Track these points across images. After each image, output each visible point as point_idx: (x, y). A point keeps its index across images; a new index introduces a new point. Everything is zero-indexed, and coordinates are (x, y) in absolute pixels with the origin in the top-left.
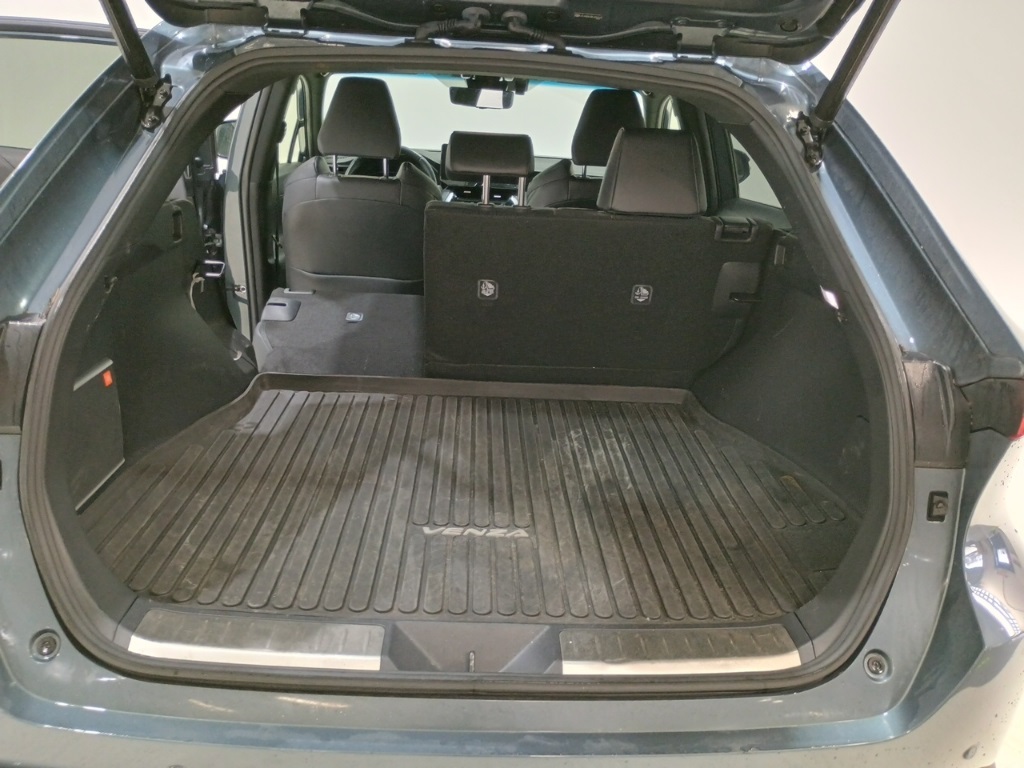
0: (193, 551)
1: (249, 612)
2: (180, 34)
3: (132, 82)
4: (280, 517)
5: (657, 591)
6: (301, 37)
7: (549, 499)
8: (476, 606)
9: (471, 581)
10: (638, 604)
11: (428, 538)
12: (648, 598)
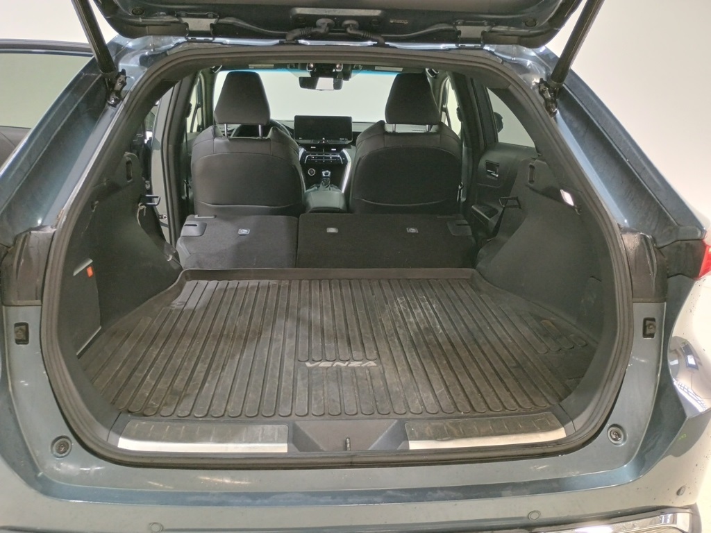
0: (153, 384)
1: (196, 419)
2: (130, 43)
3: (100, 75)
4: (209, 360)
5: (466, 396)
6: (211, 42)
7: (388, 342)
8: (347, 410)
9: (341, 395)
10: (455, 404)
11: (310, 370)
12: (461, 399)
